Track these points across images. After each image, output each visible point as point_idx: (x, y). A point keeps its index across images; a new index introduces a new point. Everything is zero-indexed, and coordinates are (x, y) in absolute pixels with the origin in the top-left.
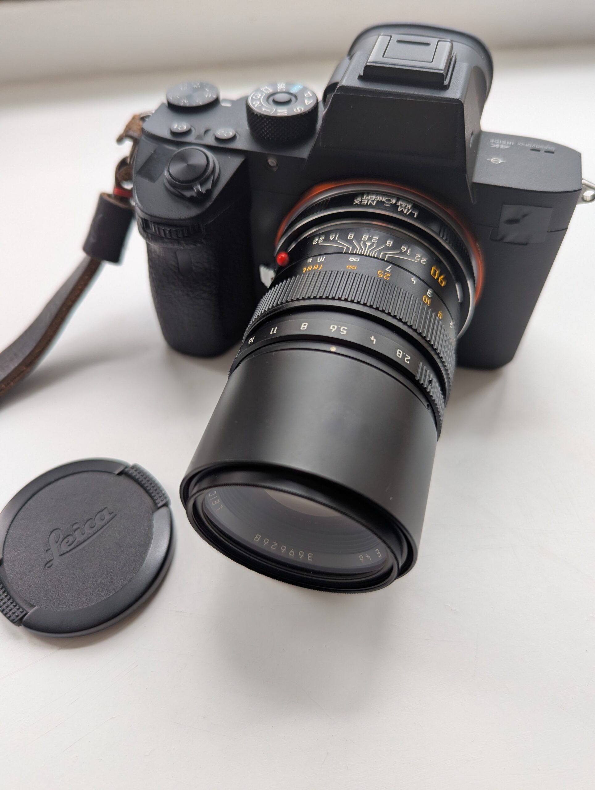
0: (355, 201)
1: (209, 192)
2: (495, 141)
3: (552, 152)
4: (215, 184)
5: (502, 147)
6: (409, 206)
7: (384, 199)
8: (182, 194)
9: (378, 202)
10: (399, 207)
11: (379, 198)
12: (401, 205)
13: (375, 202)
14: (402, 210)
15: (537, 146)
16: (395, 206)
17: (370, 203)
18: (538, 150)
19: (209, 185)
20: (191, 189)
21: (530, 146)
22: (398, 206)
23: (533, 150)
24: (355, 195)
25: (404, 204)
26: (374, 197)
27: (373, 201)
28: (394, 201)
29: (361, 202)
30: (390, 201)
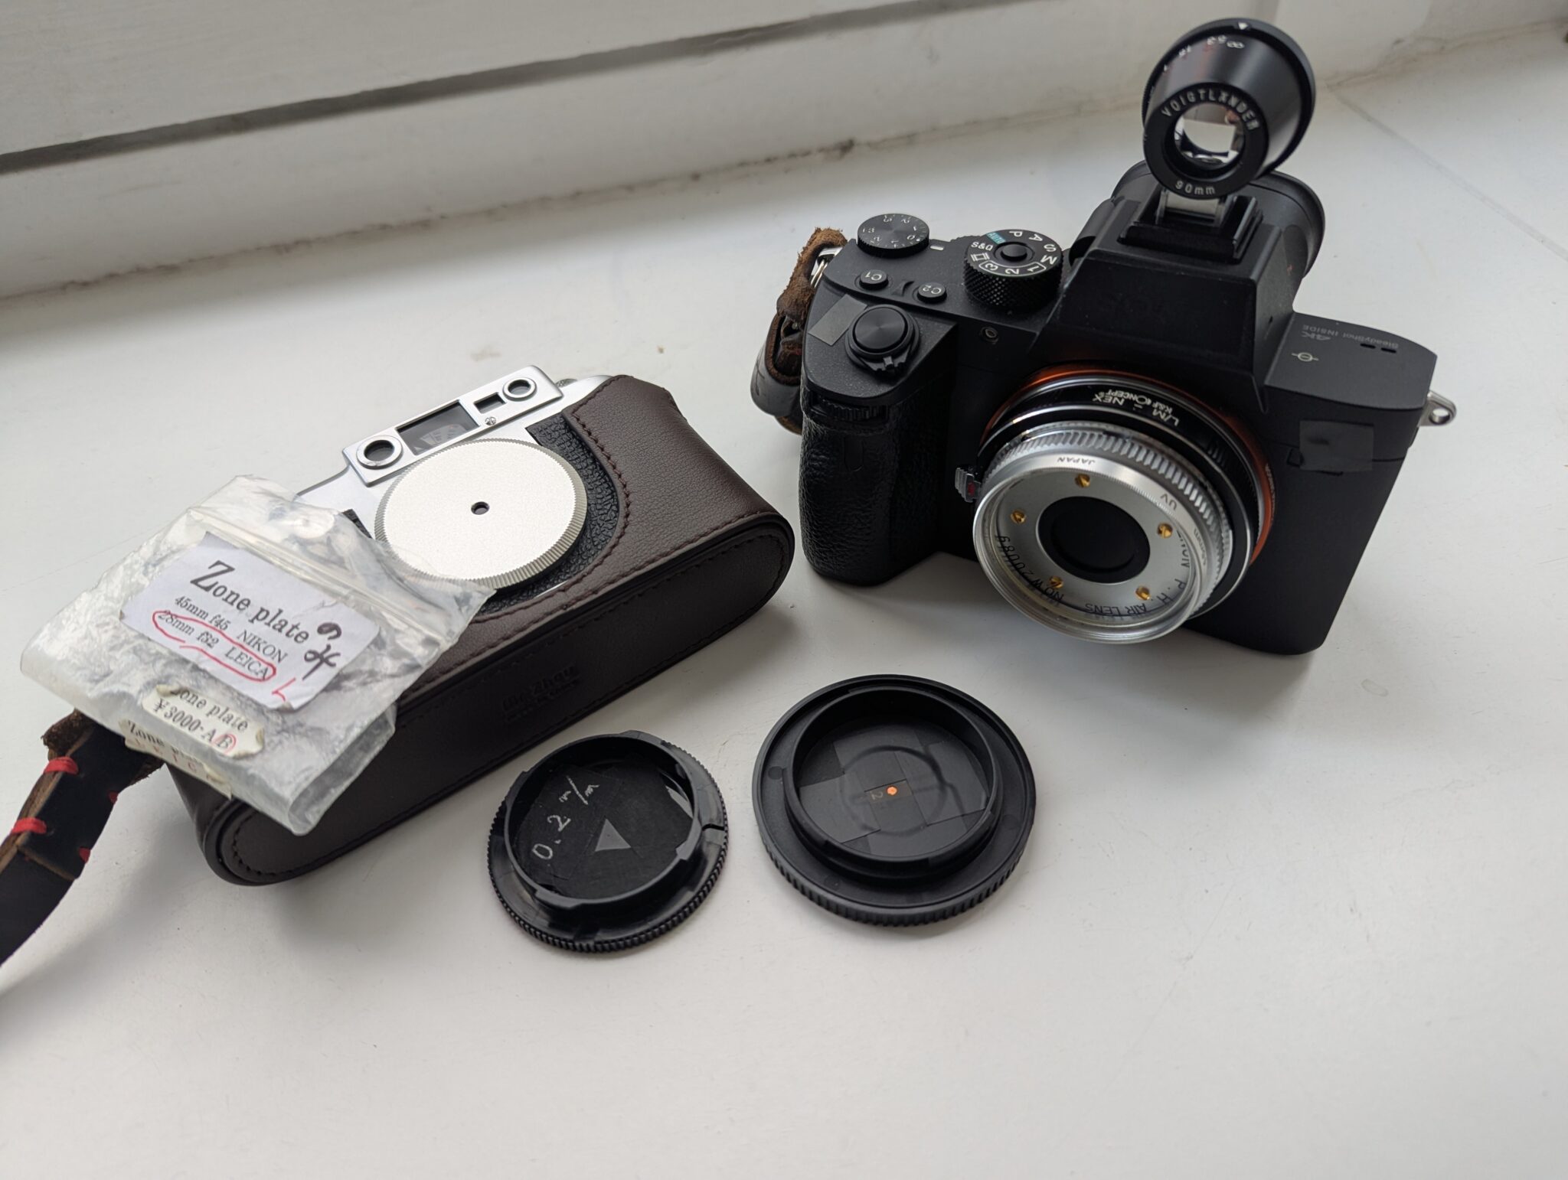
0: (1096, 396)
1: (903, 367)
2: (1311, 328)
3: (1393, 351)
4: (911, 357)
5: (1319, 337)
6: (1170, 410)
7: (1135, 398)
8: (867, 366)
9: (1127, 401)
10: (1155, 410)
11: (1129, 396)
12: (1158, 407)
13: (1123, 400)
14: (1159, 415)
15: (1372, 341)
16: (1150, 408)
17: (1116, 402)
18: (1372, 347)
19: (903, 359)
20: (880, 360)
21: (1361, 339)
22: (1154, 408)
23: (1363, 345)
24: (1097, 389)
25: (1162, 406)
26: (1122, 394)
27: (1120, 399)
28: (1149, 402)
29: (1103, 399)
30: (1143, 400)
